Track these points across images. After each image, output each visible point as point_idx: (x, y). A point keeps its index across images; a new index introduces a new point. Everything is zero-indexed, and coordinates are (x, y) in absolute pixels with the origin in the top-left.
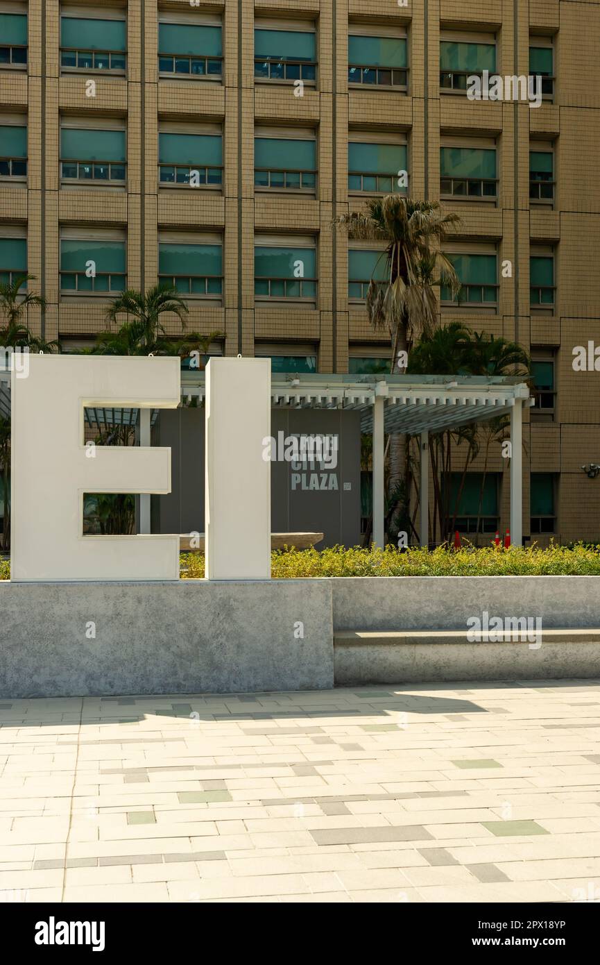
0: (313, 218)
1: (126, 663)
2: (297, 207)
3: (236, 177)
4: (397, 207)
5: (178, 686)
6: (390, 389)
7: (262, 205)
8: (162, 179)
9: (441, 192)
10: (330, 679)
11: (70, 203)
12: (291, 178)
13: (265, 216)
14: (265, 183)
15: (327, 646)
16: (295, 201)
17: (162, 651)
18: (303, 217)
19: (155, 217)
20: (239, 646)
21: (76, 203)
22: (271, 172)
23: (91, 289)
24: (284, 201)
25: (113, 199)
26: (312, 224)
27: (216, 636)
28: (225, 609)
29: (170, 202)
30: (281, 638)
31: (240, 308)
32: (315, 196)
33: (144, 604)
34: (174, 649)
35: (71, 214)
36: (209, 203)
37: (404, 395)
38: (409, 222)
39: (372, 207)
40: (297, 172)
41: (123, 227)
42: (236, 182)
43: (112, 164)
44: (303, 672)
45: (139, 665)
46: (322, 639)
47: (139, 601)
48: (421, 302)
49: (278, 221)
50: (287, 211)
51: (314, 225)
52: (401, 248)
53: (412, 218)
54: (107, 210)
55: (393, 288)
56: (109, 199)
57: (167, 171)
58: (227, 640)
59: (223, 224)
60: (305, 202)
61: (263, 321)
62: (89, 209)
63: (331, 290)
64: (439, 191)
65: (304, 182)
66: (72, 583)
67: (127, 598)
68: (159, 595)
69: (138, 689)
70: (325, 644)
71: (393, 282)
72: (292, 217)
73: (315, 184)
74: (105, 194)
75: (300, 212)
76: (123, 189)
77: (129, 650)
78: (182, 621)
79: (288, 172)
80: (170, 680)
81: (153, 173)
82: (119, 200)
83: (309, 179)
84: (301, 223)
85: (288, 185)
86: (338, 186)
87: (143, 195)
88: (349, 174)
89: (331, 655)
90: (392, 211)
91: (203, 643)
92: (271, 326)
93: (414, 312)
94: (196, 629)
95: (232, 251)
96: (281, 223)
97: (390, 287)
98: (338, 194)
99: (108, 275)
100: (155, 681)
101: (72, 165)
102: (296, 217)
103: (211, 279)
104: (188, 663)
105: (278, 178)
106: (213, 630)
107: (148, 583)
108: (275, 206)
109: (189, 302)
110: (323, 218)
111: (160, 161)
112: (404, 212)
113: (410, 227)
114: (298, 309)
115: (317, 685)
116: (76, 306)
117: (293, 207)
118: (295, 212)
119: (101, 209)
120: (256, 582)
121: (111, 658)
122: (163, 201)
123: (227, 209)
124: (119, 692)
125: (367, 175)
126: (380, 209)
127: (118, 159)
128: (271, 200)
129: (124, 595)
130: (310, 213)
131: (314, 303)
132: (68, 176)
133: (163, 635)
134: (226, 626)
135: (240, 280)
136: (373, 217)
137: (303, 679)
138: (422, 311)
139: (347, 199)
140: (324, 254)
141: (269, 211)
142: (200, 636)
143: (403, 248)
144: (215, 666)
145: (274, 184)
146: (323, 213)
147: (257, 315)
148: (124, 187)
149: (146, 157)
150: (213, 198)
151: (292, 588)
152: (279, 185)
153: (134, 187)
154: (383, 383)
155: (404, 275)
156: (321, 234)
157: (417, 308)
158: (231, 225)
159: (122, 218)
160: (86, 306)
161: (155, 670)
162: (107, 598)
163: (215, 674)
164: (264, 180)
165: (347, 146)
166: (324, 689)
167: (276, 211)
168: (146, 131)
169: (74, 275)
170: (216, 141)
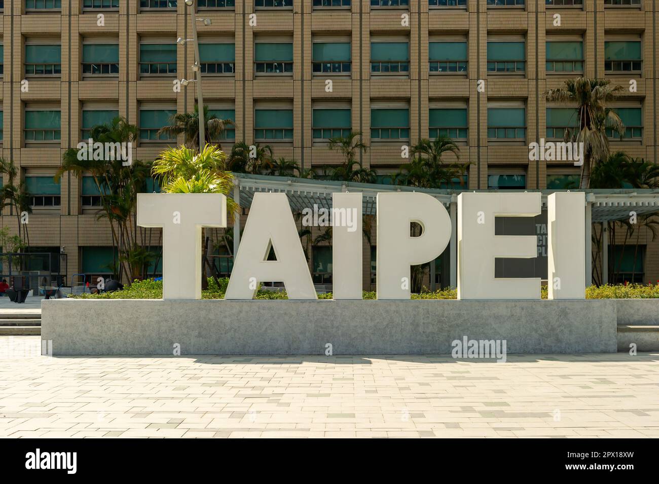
0: (524, 89)
1: (516, 338)
2: (513, 83)
3: (476, 67)
4: (585, 84)
5: (541, 350)
6: (596, 197)
7: (492, 83)
8: (431, 70)
9: (606, 70)
10: (615, 347)
11: (377, 87)
12: (510, 66)
13: (494, 90)
14: (494, 70)
15: (614, 332)
16: (513, 80)
17: (534, 333)
18: (517, 89)
19: (427, 93)
20: (570, 331)
21: (380, 87)
22: (497, 63)
23: (388, 138)
24: (505, 80)
25: (402, 84)
26: (523, 93)
27: (559, 326)
28: (564, 313)
29: (436, 84)
30: (591, 327)
31: (479, 146)
32: (524, 76)
33: (524, 310)
34: (539, 332)
35: (377, 93)
36: (460, 83)
37: (604, 201)
38: (592, 93)
39: (568, 85)
40: (514, 62)
41: (408, 100)
42: (476, 70)
43: (401, 62)
44: (602, 344)
45: (522, 339)
46: (611, 328)
47: (523, 309)
48: (600, 142)
49: (502, 93)
50: (507, 86)
51: (524, 94)
52: (587, 109)
53: (594, 91)
54: (399, 90)
55: (582, 133)
56: (400, 84)
57: (434, 65)
58: (565, 328)
59: (468, 96)
60: (519, 80)
61: (493, 154)
62: (387, 90)
63: (535, 134)
64: (604, 69)
65: (519, 67)
66: (491, 301)
67: (517, 308)
68: (532, 306)
69: (522, 351)
70: (613, 331)
71: (582, 130)
72: (510, 89)
73: (524, 69)
74: (397, 81)
75: (515, 86)
76: (407, 77)
77: (518, 332)
78: (544, 318)
79: (508, 62)
80: (538, 347)
81: (426, 66)
82: (405, 84)
83: (521, 66)
84: (517, 93)
85: (508, 70)
86: (539, 69)
87: (419, 80)
88: (546, 61)
89: (616, 336)
90: (581, 87)
91: (553, 329)
92: (498, 157)
93: (596, 147)
94: (549, 323)
95: (473, 111)
96: (503, 94)
97: (580, 133)
98: (539, 74)
99: (398, 129)
100: (530, 347)
101: (377, 64)
102: (513, 90)
103: (460, 129)
104: (546, 339)
105: (501, 66)
106: (558, 323)
107: (527, 300)
108: (500, 83)
109: (458, 143)
110: (530, 90)
111: (430, 59)
112: (589, 87)
113: (592, 95)
114: (515, 146)
115: (609, 351)
116: (380, 148)
117: (511, 83)
118: (513, 86)
119: (395, 90)
120: (579, 301)
121: (510, 336)
122: (432, 84)
123: (471, 87)
124: (513, 352)
125: (557, 61)
126: (573, 85)
127: (404, 59)
128: (497, 80)
129: (516, 306)
130: (522, 86)
131: (524, 142)
132: (374, 71)
133: (534, 326)
134: (564, 321)
135: (479, 129)
136: (569, 91)
137: (602, 347)
138: (601, 147)
139: (545, 77)
140: (531, 112)
141: (496, 86)
142: (552, 326)
143: (588, 109)
144: (559, 341)
145: (499, 70)
146: (530, 86)
147: (489, 151)
148: (408, 75)
149: (422, 57)
150: (462, 80)
151: (597, 304)
152: (503, 70)
153: (414, 75)
154: (592, 194)
155: (588, 125)
156: (529, 99)
157: (597, 146)
158: (473, 96)
159: (407, 94)
160: (386, 148)
161: (530, 342)
162: (507, 307)
163: (559, 344)
164: (493, 67)
165: (545, 44)
166: (613, 353)
167: (501, 86)
168: (422, 42)
169: (379, 129)
170: (463, 45)
